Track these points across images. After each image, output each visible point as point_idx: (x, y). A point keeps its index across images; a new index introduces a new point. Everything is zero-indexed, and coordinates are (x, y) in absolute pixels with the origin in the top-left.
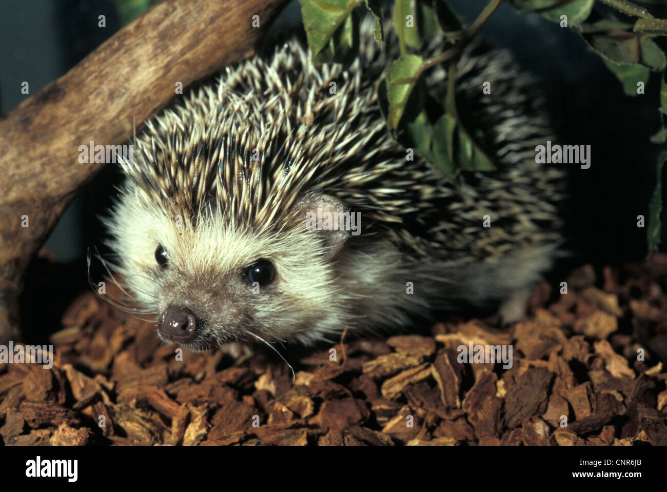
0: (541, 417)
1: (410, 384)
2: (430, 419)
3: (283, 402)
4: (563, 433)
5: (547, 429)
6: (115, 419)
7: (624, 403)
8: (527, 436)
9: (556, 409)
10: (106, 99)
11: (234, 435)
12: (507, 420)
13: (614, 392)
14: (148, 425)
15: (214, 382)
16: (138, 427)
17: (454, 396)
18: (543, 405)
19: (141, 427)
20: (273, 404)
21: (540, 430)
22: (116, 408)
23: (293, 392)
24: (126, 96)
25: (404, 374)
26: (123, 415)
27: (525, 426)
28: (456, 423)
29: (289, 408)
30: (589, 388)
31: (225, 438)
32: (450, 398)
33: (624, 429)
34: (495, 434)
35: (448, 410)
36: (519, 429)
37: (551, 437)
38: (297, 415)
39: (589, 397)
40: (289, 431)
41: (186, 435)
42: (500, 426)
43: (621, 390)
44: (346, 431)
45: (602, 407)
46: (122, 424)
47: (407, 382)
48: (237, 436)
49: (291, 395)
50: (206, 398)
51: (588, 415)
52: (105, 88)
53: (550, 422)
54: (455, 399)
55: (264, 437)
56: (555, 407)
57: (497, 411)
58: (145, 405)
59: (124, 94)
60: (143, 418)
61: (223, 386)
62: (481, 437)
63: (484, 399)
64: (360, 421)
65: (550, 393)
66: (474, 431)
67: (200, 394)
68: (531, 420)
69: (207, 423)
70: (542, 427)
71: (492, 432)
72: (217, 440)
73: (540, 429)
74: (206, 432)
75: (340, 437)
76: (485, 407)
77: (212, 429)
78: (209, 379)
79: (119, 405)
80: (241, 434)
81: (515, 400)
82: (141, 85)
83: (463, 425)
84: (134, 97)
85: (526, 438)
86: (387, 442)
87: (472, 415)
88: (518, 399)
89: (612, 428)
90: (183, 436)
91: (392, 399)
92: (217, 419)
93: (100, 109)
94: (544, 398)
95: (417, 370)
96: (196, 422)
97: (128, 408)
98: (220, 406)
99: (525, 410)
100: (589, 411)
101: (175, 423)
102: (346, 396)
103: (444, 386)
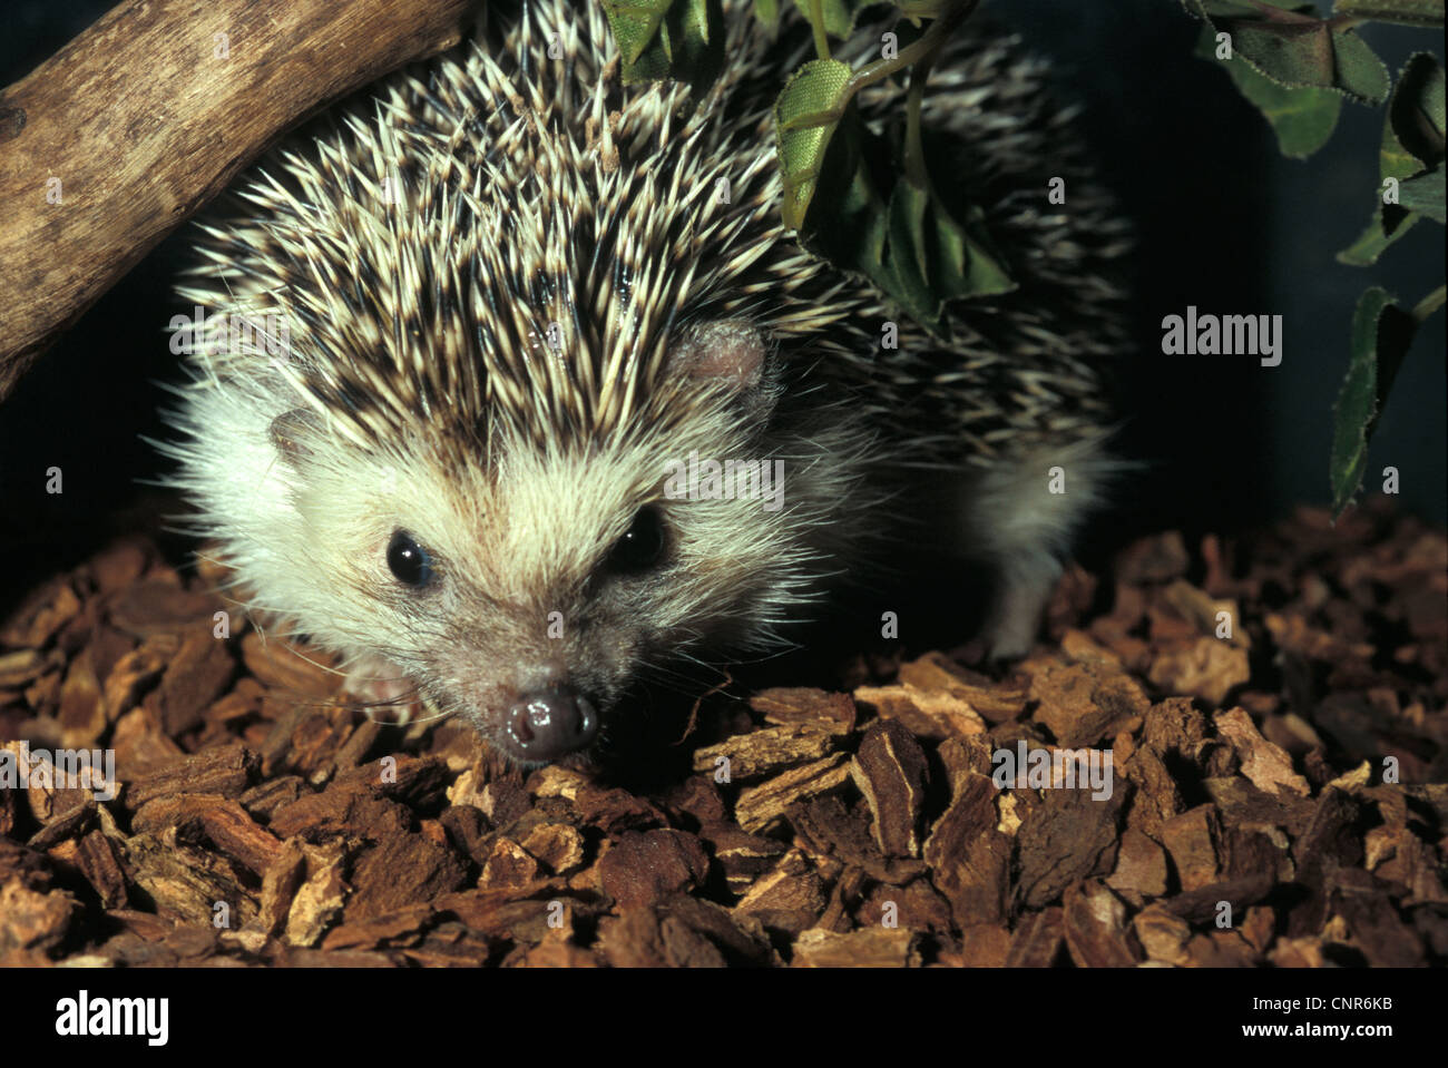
0: (1102, 882)
1: (802, 798)
2: (849, 881)
3: (514, 835)
4: (1153, 920)
5: (1120, 911)
6: (129, 871)
7: (1289, 852)
8: (1075, 926)
9: (1138, 865)
10: (120, 135)
11: (408, 913)
12: (1025, 888)
13: (1268, 829)
14: (204, 886)
15: (355, 787)
16: (182, 890)
17: (904, 830)
18: (1109, 854)
19: (189, 892)
20: (491, 842)
21: (1104, 913)
22: (132, 843)
23: (536, 813)
24: (167, 130)
25: (788, 777)
26: (147, 862)
27: (1071, 904)
28: (909, 891)
29: (526, 850)
30: (1213, 815)
31: (386, 920)
32: (894, 834)
33: (1293, 915)
34: (999, 919)
35: (890, 860)
36: (1057, 909)
37: (1128, 929)
38: (545, 868)
39: (1213, 838)
40: (532, 905)
41: (292, 912)
42: (1010, 902)
43: (1282, 823)
44: (662, 907)
45: (1243, 863)
46: (145, 884)
47: (794, 794)
48: (415, 915)
49: (534, 822)
50: (337, 826)
51: (1211, 880)
52: (120, 110)
53: (1122, 894)
54: (907, 836)
55: (472, 916)
56: (1134, 860)
57: (1004, 867)
58: (197, 837)
59: (162, 124)
60: (193, 869)
61: (377, 798)
62: (969, 926)
63: (971, 838)
64: (686, 883)
65: (1122, 827)
66: (951, 912)
67: (323, 815)
68: (1083, 889)
69: (344, 884)
70: (1108, 906)
71: (992, 916)
72: (369, 924)
73: (1104, 909)
74: (341, 905)
75: (652, 921)
76: (975, 857)
77: (355, 898)
78: (343, 781)
79: (138, 839)
80: (422, 911)
81: (1044, 843)
82: (203, 105)
83: (926, 897)
84: (186, 133)
85: (1072, 931)
86: (754, 933)
87: (946, 874)
88: (1049, 839)
89: (1268, 914)
90: (287, 913)
91: (759, 833)
92: (365, 872)
93: (107, 159)
94: (1110, 841)
95: (817, 767)
96: (317, 882)
97: (158, 846)
98: (369, 844)
99: (1066, 866)
100: (1213, 870)
101: (269, 883)
102: (656, 824)
103: (881, 807)
